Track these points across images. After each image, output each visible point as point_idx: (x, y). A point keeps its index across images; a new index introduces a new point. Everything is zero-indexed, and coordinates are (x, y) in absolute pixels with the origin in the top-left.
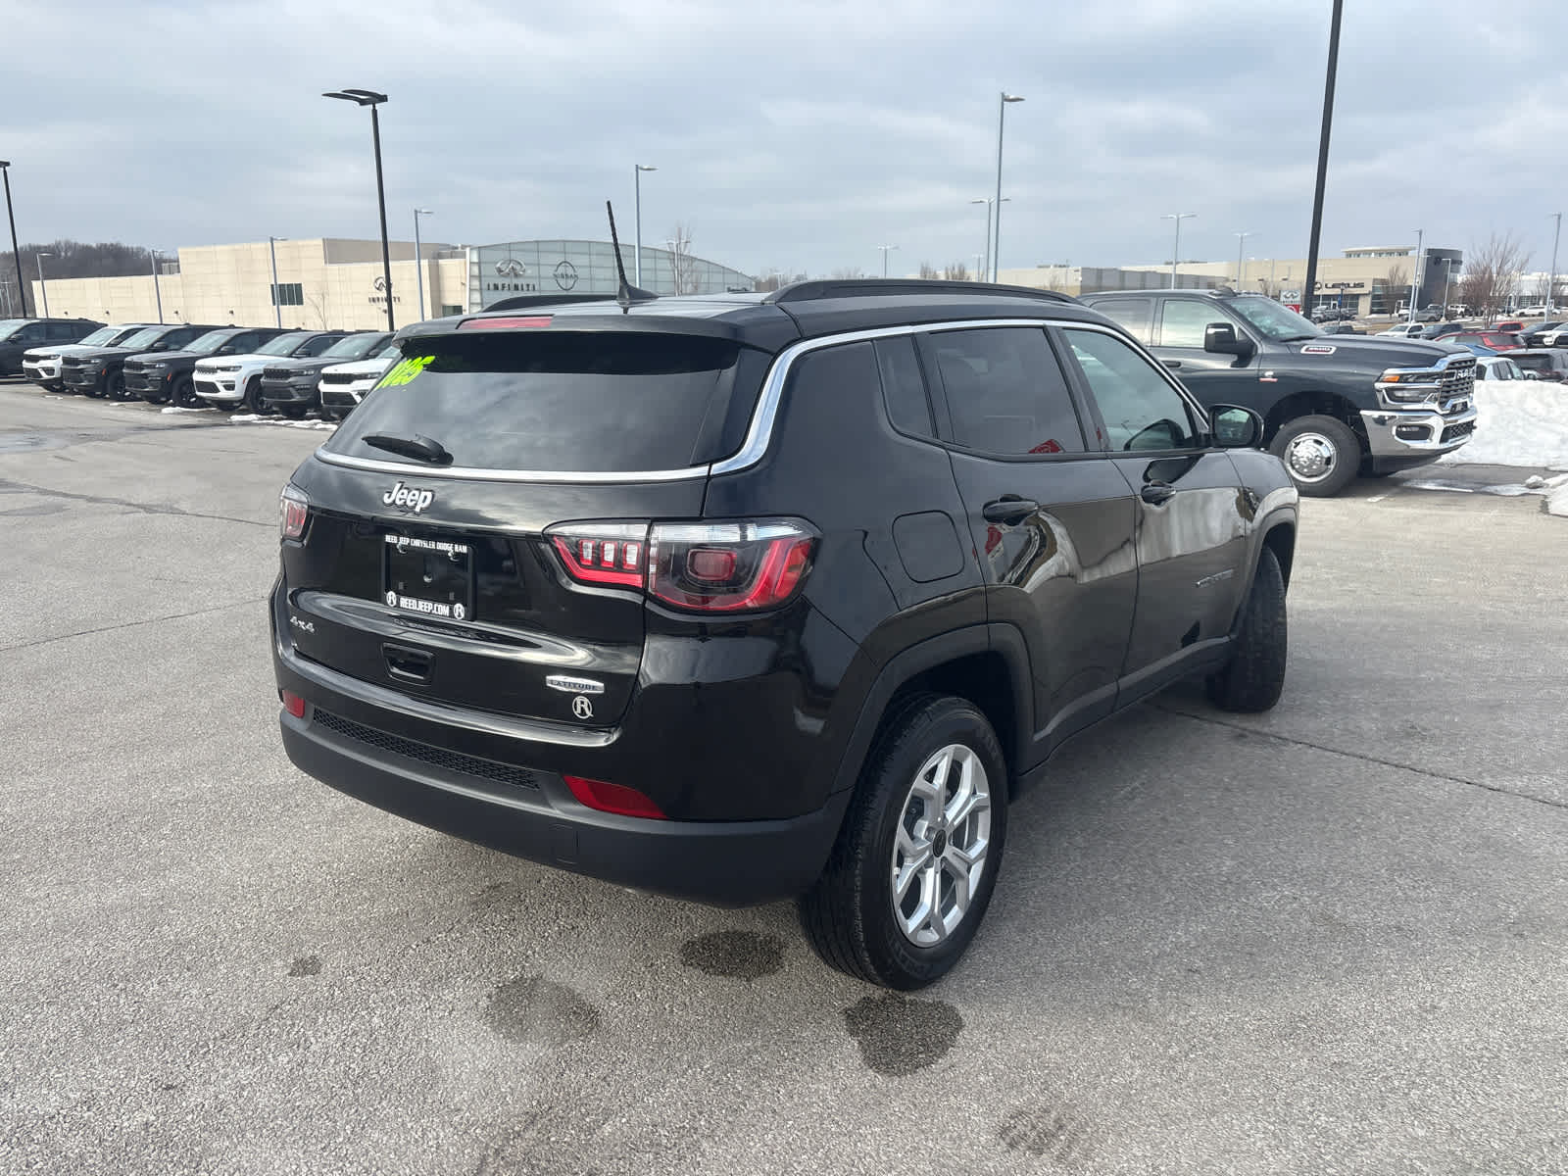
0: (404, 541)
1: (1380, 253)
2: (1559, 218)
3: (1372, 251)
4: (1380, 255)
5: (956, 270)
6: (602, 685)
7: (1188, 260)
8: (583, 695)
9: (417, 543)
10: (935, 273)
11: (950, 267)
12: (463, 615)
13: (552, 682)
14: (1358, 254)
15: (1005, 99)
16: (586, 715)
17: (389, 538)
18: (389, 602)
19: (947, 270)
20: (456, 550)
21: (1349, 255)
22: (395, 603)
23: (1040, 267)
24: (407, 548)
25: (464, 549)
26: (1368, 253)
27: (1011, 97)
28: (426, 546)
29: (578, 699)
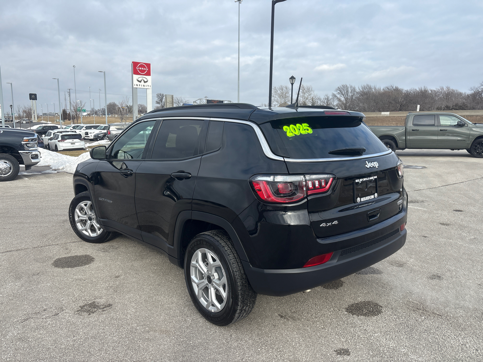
0: (361, 180)
9: (365, 179)
12: (377, 196)
17: (357, 181)
18: (358, 201)
20: (374, 178)
22: (360, 201)
24: (362, 182)
25: (376, 177)
28: (367, 179)
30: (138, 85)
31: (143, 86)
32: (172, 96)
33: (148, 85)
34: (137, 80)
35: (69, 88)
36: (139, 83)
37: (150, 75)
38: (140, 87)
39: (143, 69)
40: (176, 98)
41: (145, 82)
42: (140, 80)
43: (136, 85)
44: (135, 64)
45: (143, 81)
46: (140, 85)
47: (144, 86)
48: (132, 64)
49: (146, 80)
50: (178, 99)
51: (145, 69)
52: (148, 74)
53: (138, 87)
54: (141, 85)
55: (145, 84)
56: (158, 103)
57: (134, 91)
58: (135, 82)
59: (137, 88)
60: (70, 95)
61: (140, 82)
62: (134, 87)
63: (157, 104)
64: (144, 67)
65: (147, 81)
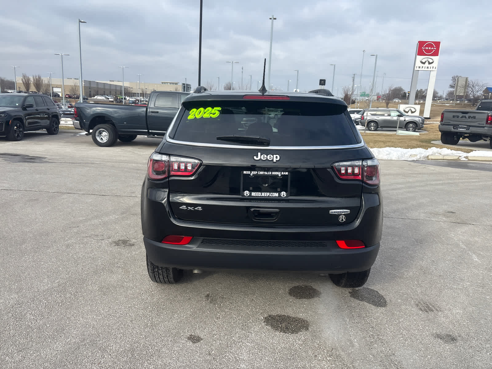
0: (254, 173)
1: (170, 83)
2: (219, 78)
3: (169, 83)
4: (171, 84)
5: (37, 77)
6: (349, 210)
7: (117, 80)
8: (343, 215)
9: (262, 173)
10: (28, 77)
11: (35, 76)
12: (285, 196)
13: (332, 212)
14: (165, 83)
15: (80, 22)
16: (343, 220)
17: (246, 173)
18: (245, 195)
19: (33, 77)
20: (282, 174)
21: (163, 83)
22: (248, 195)
23: (68, 78)
24: (256, 176)
25: (287, 173)
26: (167, 83)
27: (82, 21)
28: (266, 173)
29: (341, 216)
30: (421, 67)
31: (426, 68)
32: (467, 79)
33: (433, 67)
34: (421, 61)
35: (354, 74)
36: (422, 65)
37: (438, 55)
38: (423, 69)
39: (430, 48)
40: (471, 81)
41: (429, 63)
42: (424, 61)
43: (418, 67)
44: (421, 44)
45: (427, 63)
46: (422, 67)
47: (428, 68)
48: (417, 44)
49: (431, 61)
50: (473, 82)
51: (432, 48)
52: (436, 54)
53: (421, 69)
54: (424, 67)
55: (430, 66)
56: (452, 86)
57: (415, 73)
58: (418, 64)
59: (419, 70)
60: (354, 80)
61: (424, 63)
62: (416, 69)
63: (450, 88)
64: (432, 46)
65: (433, 62)
